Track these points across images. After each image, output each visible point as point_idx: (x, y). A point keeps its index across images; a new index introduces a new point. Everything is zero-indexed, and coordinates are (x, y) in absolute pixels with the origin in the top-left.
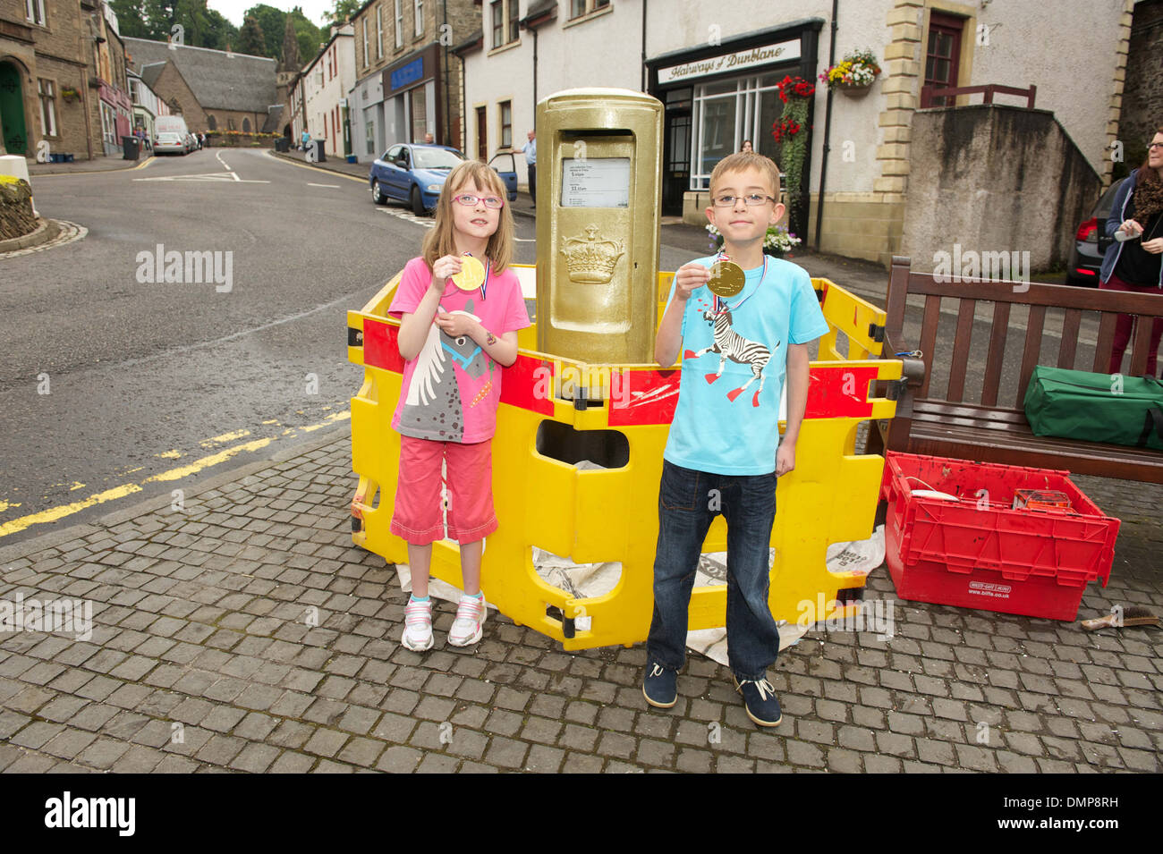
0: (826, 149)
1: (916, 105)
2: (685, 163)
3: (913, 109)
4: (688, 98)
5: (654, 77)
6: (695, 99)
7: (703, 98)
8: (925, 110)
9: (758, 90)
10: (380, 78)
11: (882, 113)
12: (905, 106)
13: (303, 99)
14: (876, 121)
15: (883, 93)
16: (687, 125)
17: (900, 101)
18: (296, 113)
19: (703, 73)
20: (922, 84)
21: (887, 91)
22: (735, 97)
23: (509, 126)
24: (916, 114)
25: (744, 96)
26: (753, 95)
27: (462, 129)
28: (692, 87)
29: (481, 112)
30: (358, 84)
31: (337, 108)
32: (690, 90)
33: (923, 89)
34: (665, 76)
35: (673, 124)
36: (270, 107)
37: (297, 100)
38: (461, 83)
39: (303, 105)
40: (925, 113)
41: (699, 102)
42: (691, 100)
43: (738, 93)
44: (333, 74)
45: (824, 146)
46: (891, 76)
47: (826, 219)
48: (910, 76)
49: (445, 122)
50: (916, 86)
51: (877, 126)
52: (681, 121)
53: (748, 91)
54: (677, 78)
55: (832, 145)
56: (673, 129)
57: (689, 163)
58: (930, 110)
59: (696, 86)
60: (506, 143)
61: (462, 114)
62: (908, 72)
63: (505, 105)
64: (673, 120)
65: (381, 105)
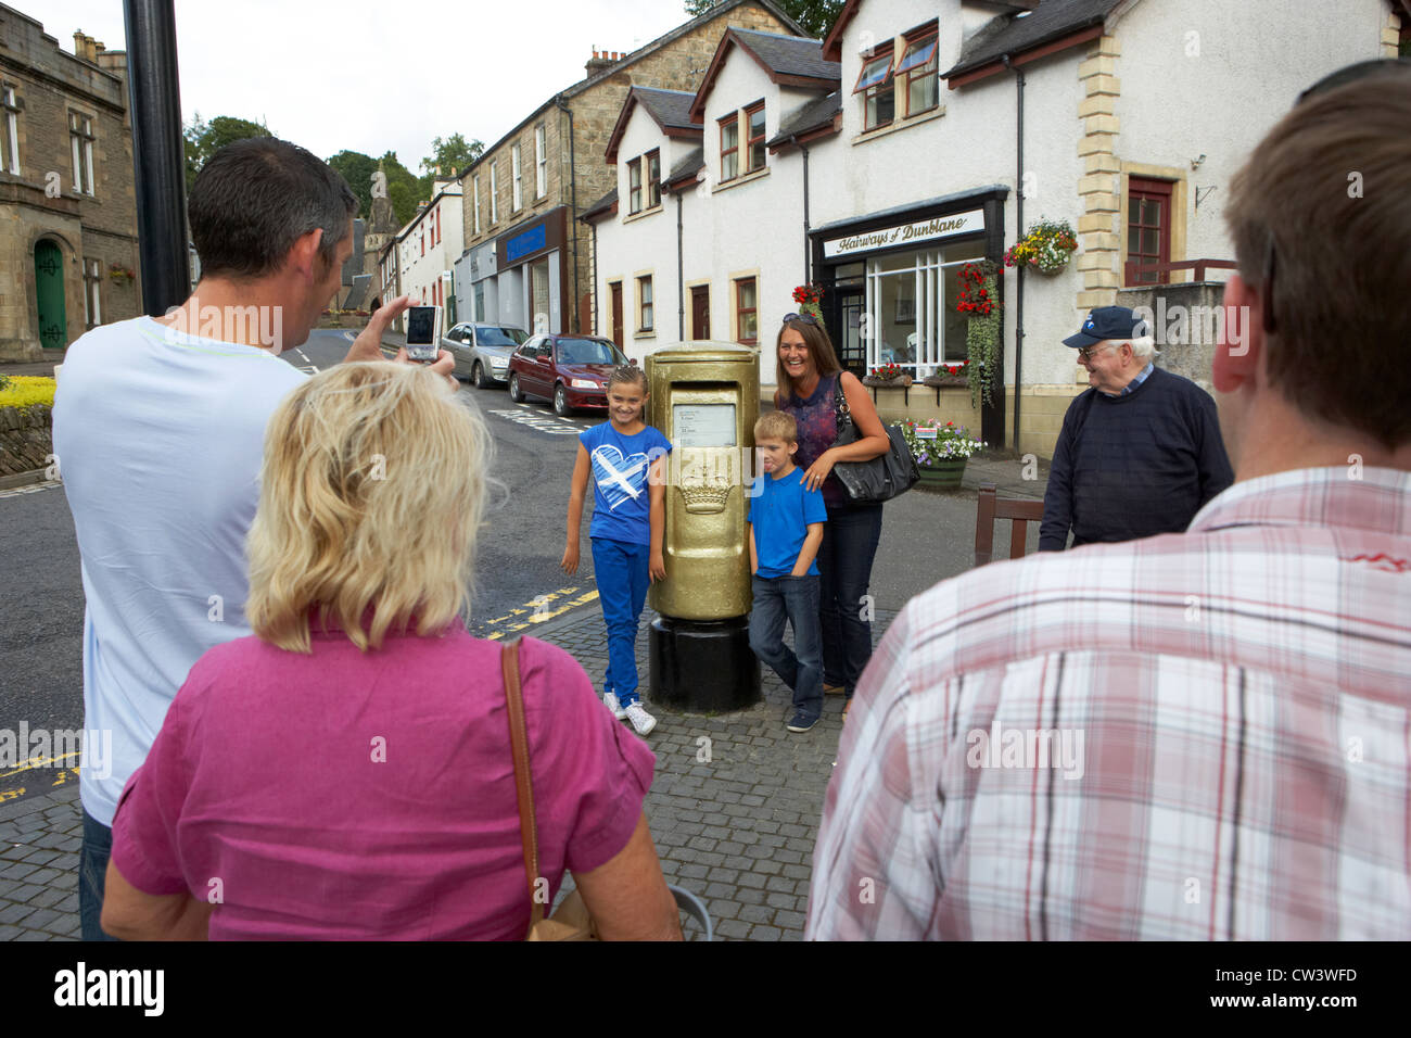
0: (1020, 335)
1: (1120, 282)
2: (860, 349)
3: (1116, 288)
4: (862, 273)
5: (819, 250)
6: (868, 275)
7: (878, 273)
8: (1129, 289)
9: (941, 264)
10: (493, 247)
11: (1080, 293)
12: (1106, 285)
13: (397, 269)
14: (1074, 302)
15: (1079, 271)
16: (860, 306)
17: (1099, 280)
18: (388, 286)
19: (875, 246)
20: (1126, 259)
21: (1083, 268)
22: (914, 272)
23: (650, 305)
24: (1119, 293)
25: (924, 272)
26: (935, 271)
27: (593, 308)
28: (864, 261)
29: (617, 288)
30: (465, 253)
31: (440, 281)
32: (862, 265)
33: (1126, 264)
34: (832, 249)
35: (844, 304)
36: (354, 277)
37: (389, 270)
38: (592, 255)
39: (397, 276)
40: (1130, 292)
41: (873, 278)
42: (864, 276)
43: (918, 268)
44: (436, 241)
45: (1017, 331)
46: (1087, 251)
47: (1025, 416)
48: (1109, 250)
49: (571, 300)
50: (1117, 262)
51: (1075, 308)
52: (854, 300)
53: (929, 266)
54: (845, 251)
55: (1026, 329)
56: (845, 310)
57: (865, 349)
58: (1135, 289)
59: (869, 260)
60: (646, 325)
61: (592, 291)
62: (1107, 247)
63: (646, 280)
64: (844, 299)
65: (494, 278)
